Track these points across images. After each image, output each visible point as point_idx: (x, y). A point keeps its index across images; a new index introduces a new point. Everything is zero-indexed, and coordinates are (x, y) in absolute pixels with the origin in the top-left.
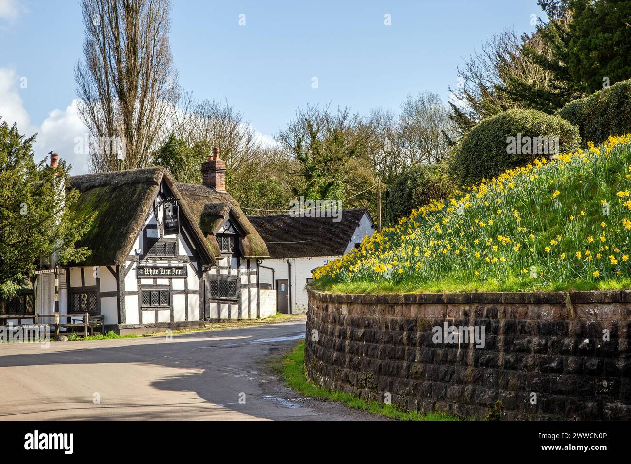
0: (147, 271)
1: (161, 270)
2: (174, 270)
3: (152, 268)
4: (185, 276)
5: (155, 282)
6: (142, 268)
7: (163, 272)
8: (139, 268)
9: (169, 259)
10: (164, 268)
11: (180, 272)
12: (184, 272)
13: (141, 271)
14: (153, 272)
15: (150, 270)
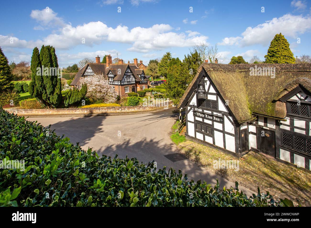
0: (198, 114)
1: (206, 116)
2: (215, 118)
3: (201, 113)
4: (222, 122)
5: (203, 120)
6: (196, 112)
7: (207, 117)
8: (194, 112)
9: (212, 111)
10: (208, 115)
11: (219, 120)
12: (221, 120)
13: (195, 113)
14: (201, 115)
15: (200, 114)
